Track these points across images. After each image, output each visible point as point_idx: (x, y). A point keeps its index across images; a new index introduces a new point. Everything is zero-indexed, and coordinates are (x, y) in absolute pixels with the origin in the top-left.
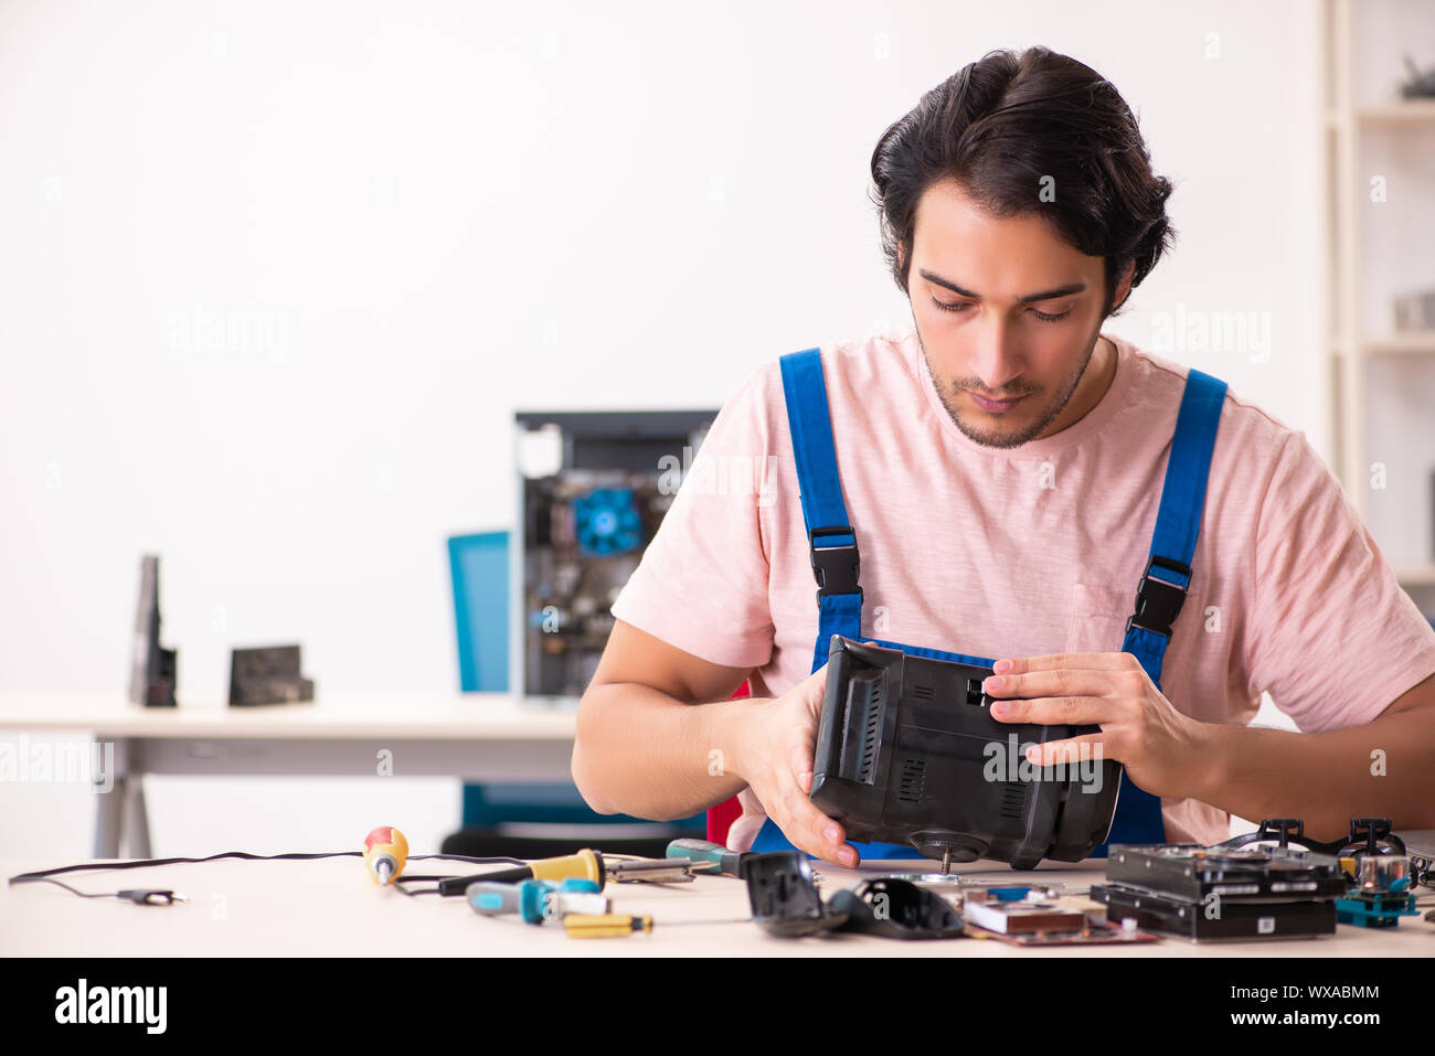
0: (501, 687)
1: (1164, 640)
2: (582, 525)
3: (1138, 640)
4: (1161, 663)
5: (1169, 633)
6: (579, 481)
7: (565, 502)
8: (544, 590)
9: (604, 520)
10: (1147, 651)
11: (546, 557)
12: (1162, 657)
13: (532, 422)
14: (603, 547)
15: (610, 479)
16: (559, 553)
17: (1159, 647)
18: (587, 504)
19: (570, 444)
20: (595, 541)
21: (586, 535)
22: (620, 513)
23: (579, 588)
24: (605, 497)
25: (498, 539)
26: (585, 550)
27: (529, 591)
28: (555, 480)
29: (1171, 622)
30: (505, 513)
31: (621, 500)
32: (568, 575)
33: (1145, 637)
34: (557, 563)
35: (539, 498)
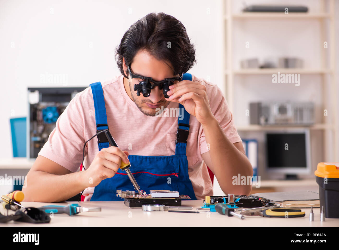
0: (24, 156)
1: (186, 144)
2: (44, 116)
3: (179, 146)
4: (186, 150)
5: (186, 142)
6: (43, 105)
7: (40, 110)
8: (35, 132)
9: (50, 114)
10: (182, 148)
11: (35, 124)
12: (186, 149)
13: (32, 90)
14: (49, 121)
15: (51, 104)
16: (39, 123)
17: (184, 146)
18: (45, 110)
19: (41, 96)
20: (47, 120)
21: (45, 118)
22: (54, 113)
23: (43, 131)
24: (50, 109)
25: (24, 119)
26: (45, 122)
27: (31, 132)
28: (38, 104)
29: (187, 139)
30: (25, 113)
31: (54, 109)
32: (41, 128)
33: (181, 145)
34: (38, 125)
35: (34, 109)
